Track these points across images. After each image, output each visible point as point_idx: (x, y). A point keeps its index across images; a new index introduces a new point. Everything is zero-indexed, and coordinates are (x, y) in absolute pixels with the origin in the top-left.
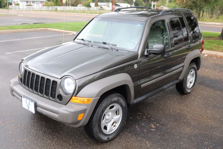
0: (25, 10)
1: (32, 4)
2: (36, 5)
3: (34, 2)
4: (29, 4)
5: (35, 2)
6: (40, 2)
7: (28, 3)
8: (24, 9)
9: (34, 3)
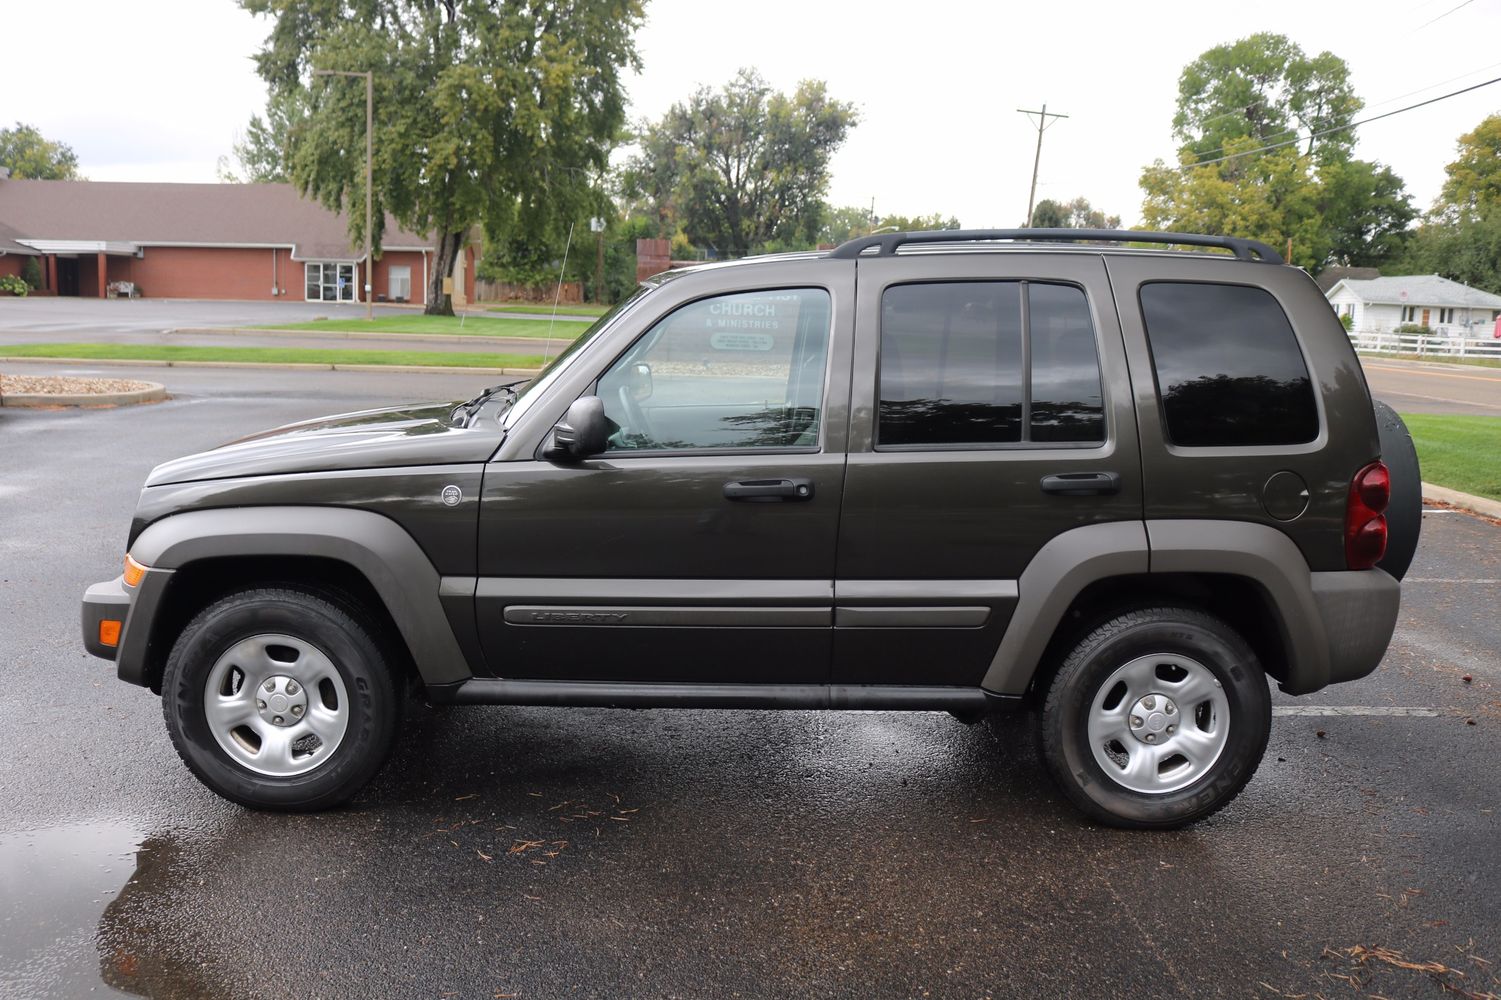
0: (1380, 355)
1: (1434, 322)
2: (1461, 329)
3: (1451, 311)
4: (1418, 321)
5: (1456, 316)
6: (1490, 315)
7: (1411, 319)
8: (1378, 350)
9: (1450, 321)
